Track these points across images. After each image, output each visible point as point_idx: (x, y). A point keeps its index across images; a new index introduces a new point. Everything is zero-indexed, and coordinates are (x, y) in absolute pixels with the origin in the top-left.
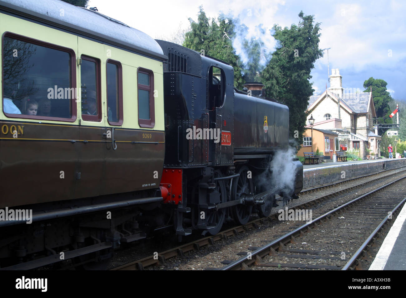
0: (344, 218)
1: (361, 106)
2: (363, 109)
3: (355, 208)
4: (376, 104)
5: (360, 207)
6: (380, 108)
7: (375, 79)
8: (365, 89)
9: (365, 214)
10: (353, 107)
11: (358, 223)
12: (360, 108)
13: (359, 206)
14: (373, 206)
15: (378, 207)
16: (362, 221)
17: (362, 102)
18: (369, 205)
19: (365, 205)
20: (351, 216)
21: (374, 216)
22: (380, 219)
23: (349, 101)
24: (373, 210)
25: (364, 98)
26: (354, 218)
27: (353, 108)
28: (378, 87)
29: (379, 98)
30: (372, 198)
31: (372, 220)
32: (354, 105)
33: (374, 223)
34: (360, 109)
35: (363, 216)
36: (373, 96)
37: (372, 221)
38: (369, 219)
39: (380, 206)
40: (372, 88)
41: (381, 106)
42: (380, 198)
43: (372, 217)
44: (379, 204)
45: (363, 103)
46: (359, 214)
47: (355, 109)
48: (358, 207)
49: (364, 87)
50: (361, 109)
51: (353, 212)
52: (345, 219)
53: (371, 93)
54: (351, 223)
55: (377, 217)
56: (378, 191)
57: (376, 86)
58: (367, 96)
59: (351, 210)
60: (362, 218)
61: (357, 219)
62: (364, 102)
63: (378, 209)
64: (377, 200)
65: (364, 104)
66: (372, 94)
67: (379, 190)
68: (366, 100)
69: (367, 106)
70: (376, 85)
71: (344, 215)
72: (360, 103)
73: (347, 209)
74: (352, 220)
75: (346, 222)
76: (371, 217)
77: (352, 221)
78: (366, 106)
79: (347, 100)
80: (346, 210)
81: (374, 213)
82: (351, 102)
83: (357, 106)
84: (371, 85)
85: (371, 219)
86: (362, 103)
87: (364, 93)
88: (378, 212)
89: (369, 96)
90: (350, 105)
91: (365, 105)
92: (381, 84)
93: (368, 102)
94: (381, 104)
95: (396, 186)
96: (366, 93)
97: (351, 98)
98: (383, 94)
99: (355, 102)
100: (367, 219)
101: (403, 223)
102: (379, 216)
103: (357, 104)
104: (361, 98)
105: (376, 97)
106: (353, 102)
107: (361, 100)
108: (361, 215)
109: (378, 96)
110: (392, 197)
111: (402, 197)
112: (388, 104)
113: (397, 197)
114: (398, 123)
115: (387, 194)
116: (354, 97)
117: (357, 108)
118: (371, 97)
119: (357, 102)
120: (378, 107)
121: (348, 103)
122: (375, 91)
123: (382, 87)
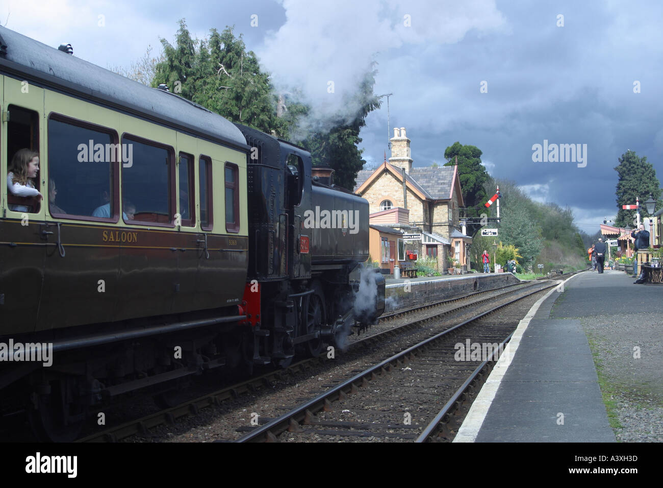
0: (410, 369)
1: (440, 189)
2: (443, 193)
3: (430, 352)
4: (464, 186)
5: (436, 351)
6: (471, 191)
7: (463, 145)
8: (446, 161)
9: (445, 364)
10: (428, 189)
11: (433, 378)
12: (439, 191)
13: (434, 350)
16: (439, 373)
17: (442, 181)
18: (452, 348)
20: (422, 367)
21: (459, 367)
23: (420, 180)
25: (445, 175)
26: (426, 369)
27: (427, 191)
28: (468, 158)
29: (468, 176)
30: (456, 336)
31: (456, 372)
32: (429, 187)
33: (458, 378)
34: (438, 193)
35: (441, 367)
36: (459, 173)
37: (456, 375)
38: (450, 371)
40: (458, 160)
41: (471, 188)
42: (469, 338)
43: (456, 367)
45: (444, 183)
46: (434, 363)
47: (431, 194)
48: (434, 351)
49: (445, 157)
50: (440, 193)
51: (425, 360)
52: (412, 371)
53: (456, 167)
54: (421, 378)
55: (464, 368)
56: (466, 326)
57: (464, 156)
58: (450, 172)
59: (423, 357)
60: (440, 370)
61: (432, 371)
62: (445, 181)
65: (444, 186)
66: (458, 170)
67: (467, 324)
68: (449, 179)
69: (450, 189)
70: (465, 155)
71: (410, 364)
72: (438, 184)
73: (416, 355)
74: (423, 372)
75: (413, 376)
76: (453, 367)
77: (423, 374)
78: (449, 188)
79: (417, 179)
80: (414, 357)
82: (424, 182)
83: (434, 189)
84: (457, 154)
85: (453, 370)
86: (442, 184)
87: (445, 167)
89: (452, 172)
90: (422, 186)
91: (446, 186)
92: (472, 153)
93: (451, 183)
94: (472, 185)
95: (494, 318)
96: (449, 167)
97: (425, 175)
98: (474, 170)
99: (430, 182)
100: (447, 372)
101: (502, 377)
102: (466, 367)
103: (433, 186)
104: (439, 175)
105: (464, 175)
106: (427, 182)
107: (439, 178)
108: (438, 365)
109: (467, 173)
110: (487, 336)
111: (504, 336)
112: (484, 185)
113: (496, 336)
114: (498, 216)
115: (480, 330)
116: (429, 173)
117: (434, 192)
118: (456, 174)
119: (434, 182)
120: (467, 190)
121: (419, 182)
122: (463, 164)
123: (474, 159)
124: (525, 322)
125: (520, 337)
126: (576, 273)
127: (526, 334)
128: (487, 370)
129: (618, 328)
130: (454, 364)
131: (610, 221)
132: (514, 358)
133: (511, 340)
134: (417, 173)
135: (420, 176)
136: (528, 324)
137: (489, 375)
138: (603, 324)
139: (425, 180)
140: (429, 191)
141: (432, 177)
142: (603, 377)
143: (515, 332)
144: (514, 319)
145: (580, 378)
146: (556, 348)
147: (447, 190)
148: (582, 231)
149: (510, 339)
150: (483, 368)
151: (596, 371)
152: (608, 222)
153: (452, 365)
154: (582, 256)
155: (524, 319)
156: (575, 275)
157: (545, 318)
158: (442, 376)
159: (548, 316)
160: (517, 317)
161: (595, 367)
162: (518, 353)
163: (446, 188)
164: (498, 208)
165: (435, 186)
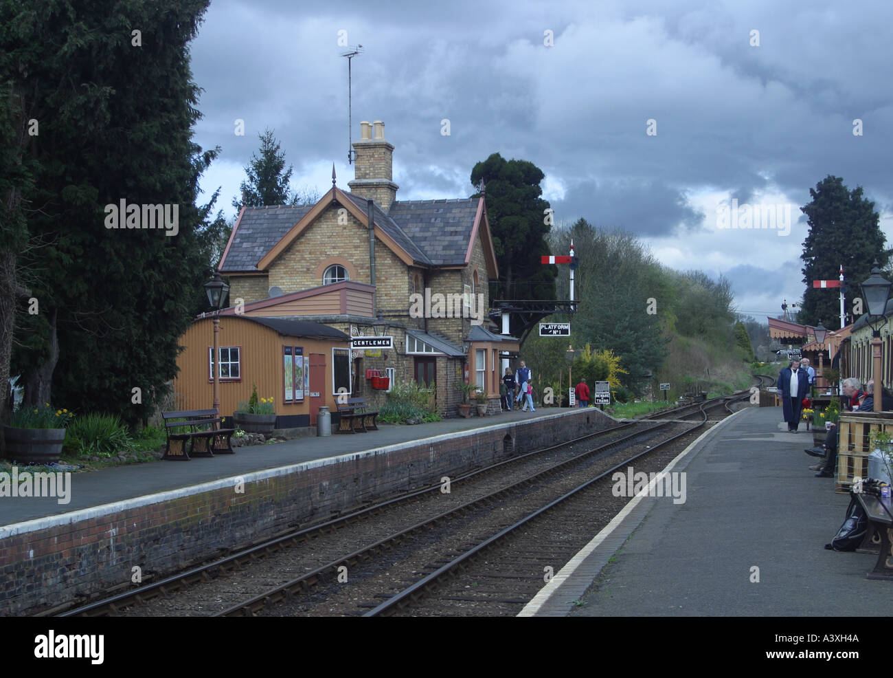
1: (446, 243)
2: (453, 252)
7: (508, 160)
10: (423, 244)
12: (445, 248)
17: (453, 229)
23: (410, 225)
25: (458, 215)
27: (421, 248)
28: (515, 184)
29: (514, 219)
32: (425, 239)
34: (444, 253)
45: (456, 232)
47: (429, 253)
50: (448, 252)
53: (483, 201)
58: (468, 210)
62: (459, 229)
65: (456, 238)
68: (466, 223)
69: (468, 244)
70: (509, 178)
72: (444, 234)
78: (465, 242)
79: (404, 224)
82: (418, 229)
83: (437, 243)
84: (494, 176)
86: (451, 234)
89: (474, 210)
90: (412, 238)
91: (459, 238)
92: (523, 176)
93: (470, 231)
94: (522, 237)
97: (419, 215)
98: (528, 208)
99: (428, 231)
103: (434, 237)
104: (448, 215)
106: (422, 230)
107: (448, 223)
109: (511, 214)
112: (546, 236)
114: (572, 298)
116: (428, 212)
117: (434, 250)
118: (483, 214)
119: (435, 229)
121: (406, 230)
122: (507, 196)
123: (527, 186)
134: (405, 212)
135: (409, 217)
139: (420, 225)
140: (426, 248)
141: (433, 220)
147: (461, 245)
163: (460, 243)
164: (572, 283)
165: (438, 238)
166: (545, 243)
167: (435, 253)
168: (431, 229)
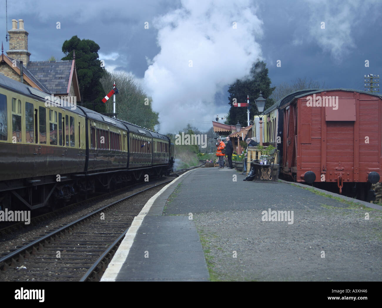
0: (25, 267)
1: (57, 83)
2: (60, 88)
3: (45, 250)
4: (81, 81)
5: (52, 249)
6: (88, 86)
7: (81, 39)
8: (64, 55)
9: (60, 261)
10: (45, 83)
11: (48, 276)
12: (56, 85)
13: (50, 247)
14: (73, 247)
15: (80, 249)
16: (54, 272)
17: (60, 76)
18: (67, 246)
19: (60, 245)
20: (37, 265)
21: (74, 264)
22: (83, 269)
23: (38, 74)
24: (72, 253)
25: (62, 69)
26: (42, 268)
27: (44, 85)
28: (86, 52)
29: (85, 71)
30: (71, 233)
31: (71, 270)
32: (46, 81)
33: (74, 276)
34: (56, 88)
35: (57, 265)
36: (78, 67)
37: (70, 273)
38: (66, 269)
39: (84, 248)
40: (76, 55)
41: (89, 83)
42: (85, 234)
43: (72, 265)
44: (83, 244)
45: (62, 77)
46: (49, 261)
47: (48, 88)
48: (49, 249)
49: (63, 51)
50: (58, 88)
51: (41, 258)
52: (27, 270)
53: (74, 61)
54: (36, 277)
55: (78, 265)
56: (82, 223)
57: (81, 51)
58: (67, 66)
59: (38, 255)
60: (55, 268)
61: (47, 269)
62: (63, 76)
63: (80, 251)
64: (79, 236)
65: (62, 80)
66: (76, 64)
67: (82, 221)
68: (66, 73)
69: (68, 84)
70: (82, 49)
71: (25, 263)
72: (56, 78)
73: (31, 253)
74: (38, 271)
75: (28, 275)
76: (68, 265)
77: (38, 273)
78: (66, 83)
79: (35, 73)
80: (30, 255)
81: (73, 259)
82: (42, 76)
83: (52, 83)
84: (75, 48)
85: (68, 268)
86: (59, 78)
87: (62, 61)
88: (80, 257)
89: (70, 66)
90: (40, 80)
91: (63, 81)
92: (89, 48)
93: (69, 77)
94: (89, 80)
95: (109, 215)
96: (66, 61)
97: (43, 68)
98: (92, 65)
99: (48, 77)
100: (61, 270)
101: (116, 275)
102: (81, 264)
103: (51, 80)
104: (57, 69)
105: (81, 70)
106: (44, 76)
107: (57, 73)
108: (54, 263)
109: (84, 68)
110: (102, 232)
111: (119, 232)
112: (101, 80)
113: (110, 232)
114: (114, 112)
115: (95, 227)
116: (46, 67)
117: (51, 86)
118: (74, 69)
119: (51, 76)
120: (84, 85)
121: (36, 76)
122: (81, 58)
123: (91, 53)
124: (139, 219)
125: (134, 234)
126: (189, 170)
127: (140, 231)
128: (102, 267)
129: (229, 224)
130: (69, 262)
131: (222, 119)
132: (129, 256)
133: (125, 238)
134: (35, 67)
135: (37, 69)
136: (142, 221)
137: (104, 272)
138: (214, 221)
139: (43, 73)
140: (47, 86)
141: (49, 71)
142: (214, 274)
143: (130, 229)
144: (129, 215)
145: (192, 276)
146: (169, 245)
147: (64, 84)
148: (195, 128)
149: (124, 236)
150: (97, 265)
151: (207, 268)
152: (220, 119)
153: (67, 263)
154: (195, 152)
155: (138, 216)
156: (188, 172)
157: (159, 215)
158: (57, 274)
159: (162, 212)
160: (131, 214)
161: (206, 264)
162: (132, 250)
163: (63, 83)
164: (114, 104)
165: (53, 80)
166: (100, 83)
167: (51, 88)
168: (49, 76)
